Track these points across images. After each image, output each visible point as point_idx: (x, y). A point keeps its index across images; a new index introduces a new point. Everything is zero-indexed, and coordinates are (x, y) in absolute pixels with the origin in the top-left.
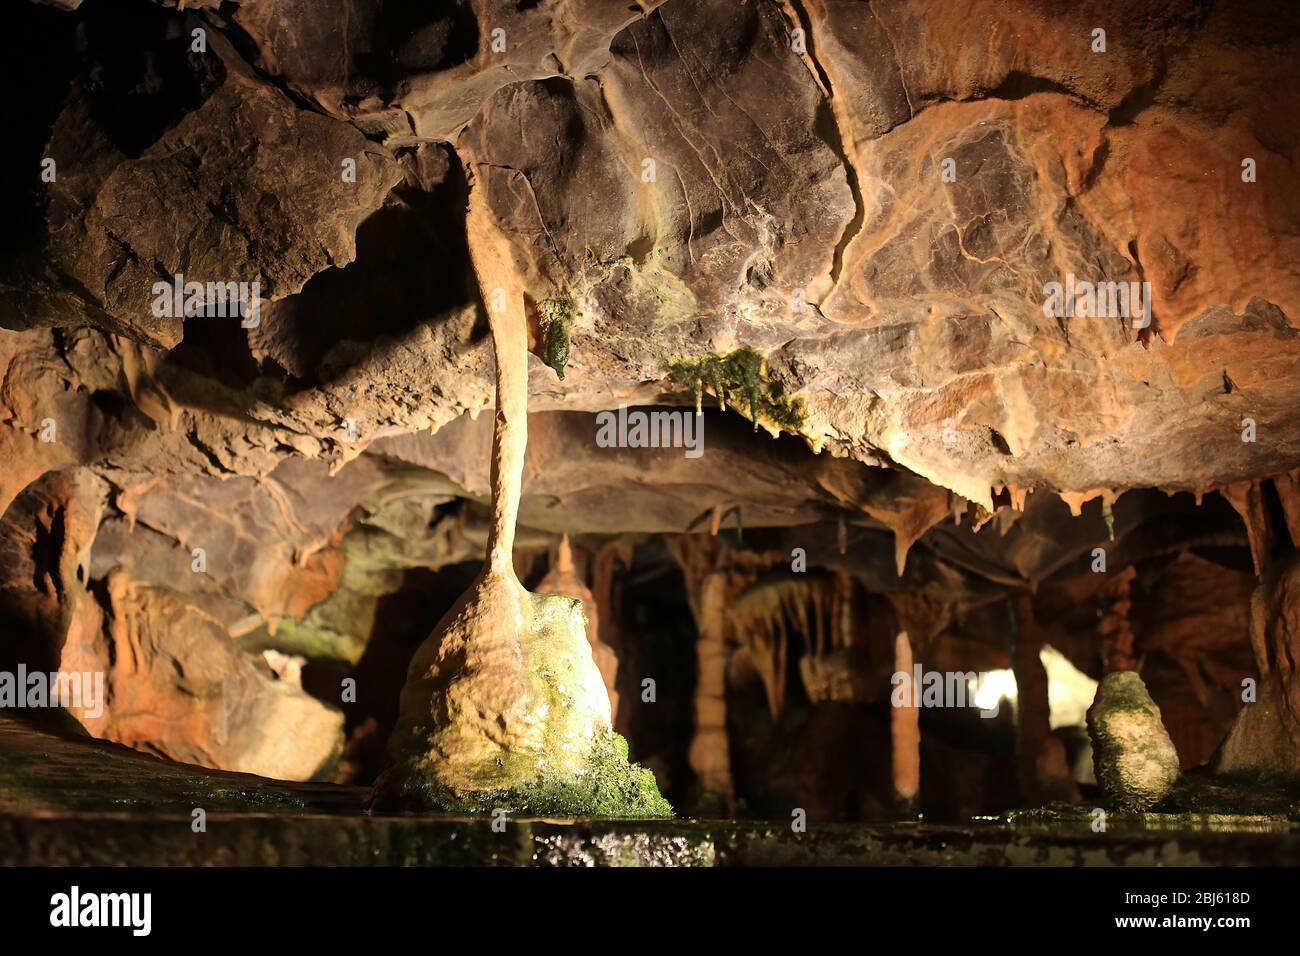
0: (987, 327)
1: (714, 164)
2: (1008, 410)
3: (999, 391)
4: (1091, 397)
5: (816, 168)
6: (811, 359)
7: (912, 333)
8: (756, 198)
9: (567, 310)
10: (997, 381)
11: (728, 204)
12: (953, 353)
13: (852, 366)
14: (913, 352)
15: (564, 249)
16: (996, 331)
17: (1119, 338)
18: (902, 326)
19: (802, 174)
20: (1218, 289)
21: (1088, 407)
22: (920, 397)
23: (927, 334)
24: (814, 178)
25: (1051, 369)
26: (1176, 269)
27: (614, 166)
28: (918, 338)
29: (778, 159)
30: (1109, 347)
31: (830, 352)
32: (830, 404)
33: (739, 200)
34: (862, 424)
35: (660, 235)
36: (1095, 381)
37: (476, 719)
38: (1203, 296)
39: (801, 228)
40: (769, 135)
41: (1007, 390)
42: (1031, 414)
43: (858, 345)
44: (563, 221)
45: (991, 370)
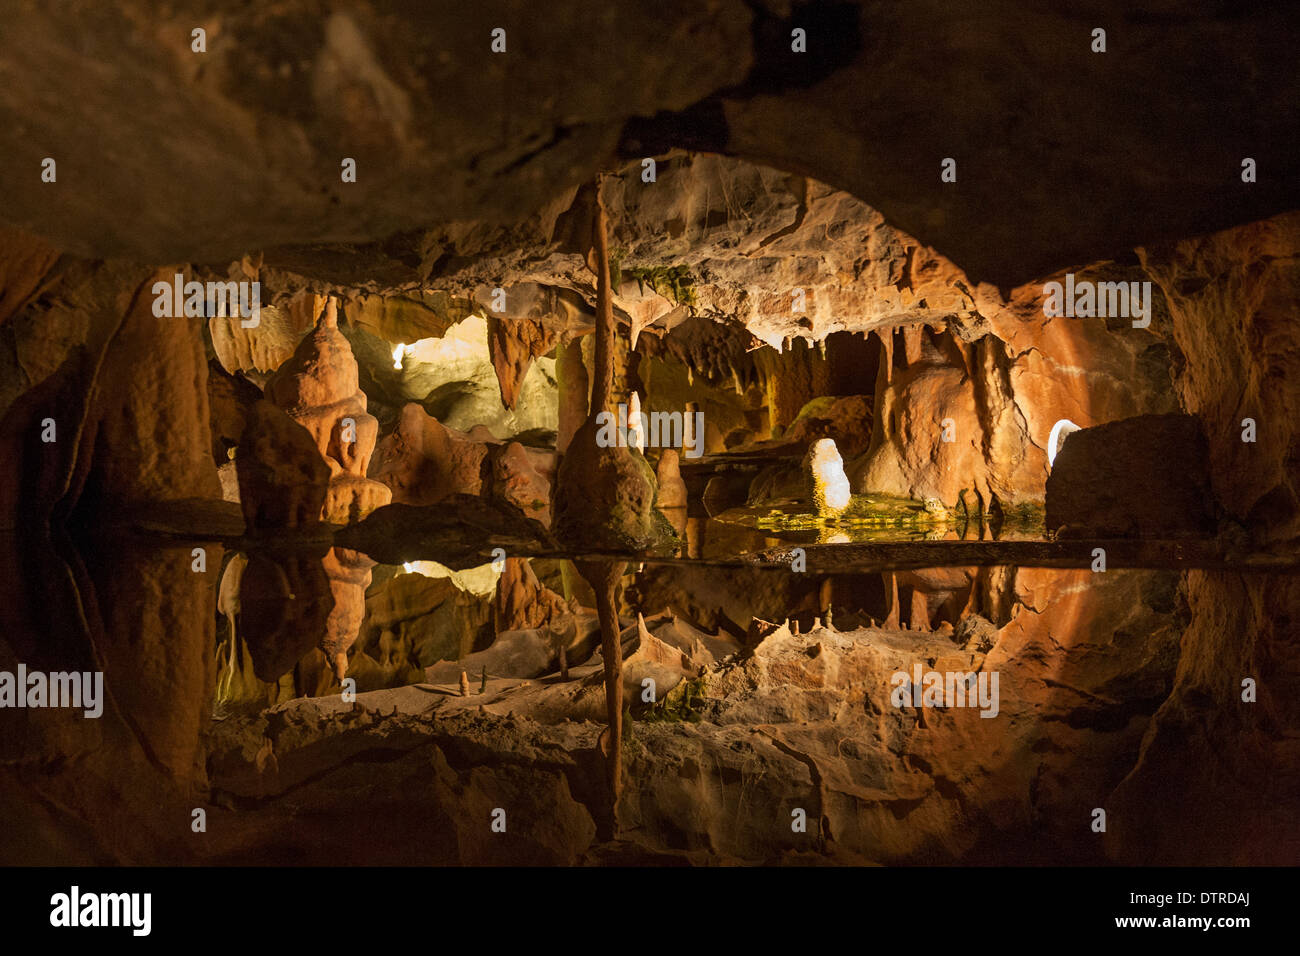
0: (817, 263)
1: (728, 189)
2: (818, 310)
3: (816, 299)
4: (861, 307)
5: (784, 202)
6: (719, 272)
7: (777, 264)
8: (746, 210)
9: (622, 254)
10: (815, 293)
11: (731, 212)
12: (796, 277)
13: (740, 278)
14: (776, 275)
15: (635, 224)
16: (821, 267)
17: (886, 282)
18: (773, 258)
19: (775, 202)
20: (943, 274)
21: (859, 312)
22: (771, 296)
23: (785, 265)
24: (781, 206)
25: (843, 289)
26: (926, 261)
27: (676, 183)
28: (780, 267)
29: (765, 193)
30: (878, 286)
31: (730, 269)
32: (714, 292)
33: (737, 210)
34: (734, 307)
35: (688, 221)
36: (863, 299)
37: (628, 501)
38: (936, 276)
39: (763, 226)
40: (764, 181)
41: (820, 299)
42: (829, 312)
43: (746, 266)
44: (636, 207)
45: (813, 286)
